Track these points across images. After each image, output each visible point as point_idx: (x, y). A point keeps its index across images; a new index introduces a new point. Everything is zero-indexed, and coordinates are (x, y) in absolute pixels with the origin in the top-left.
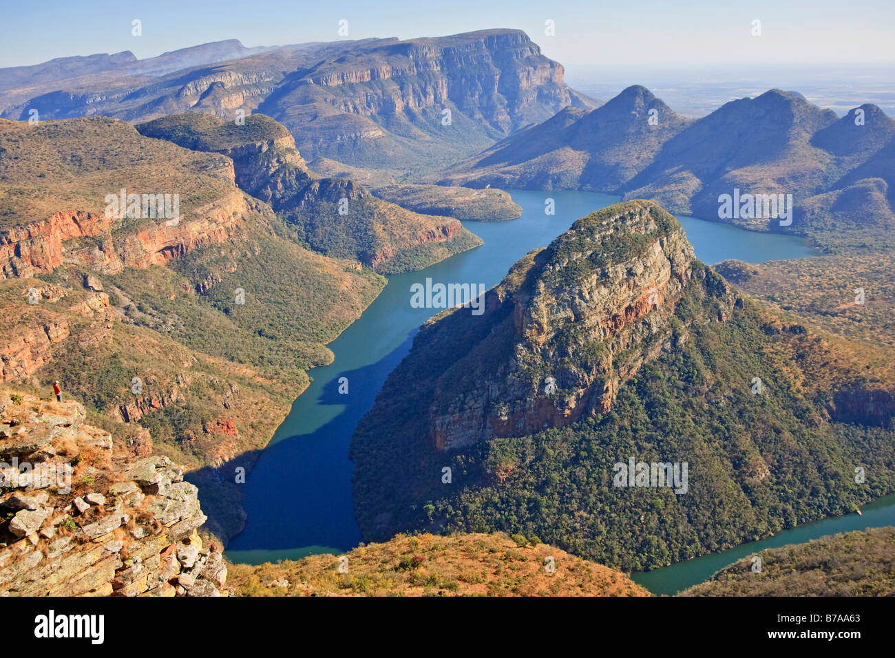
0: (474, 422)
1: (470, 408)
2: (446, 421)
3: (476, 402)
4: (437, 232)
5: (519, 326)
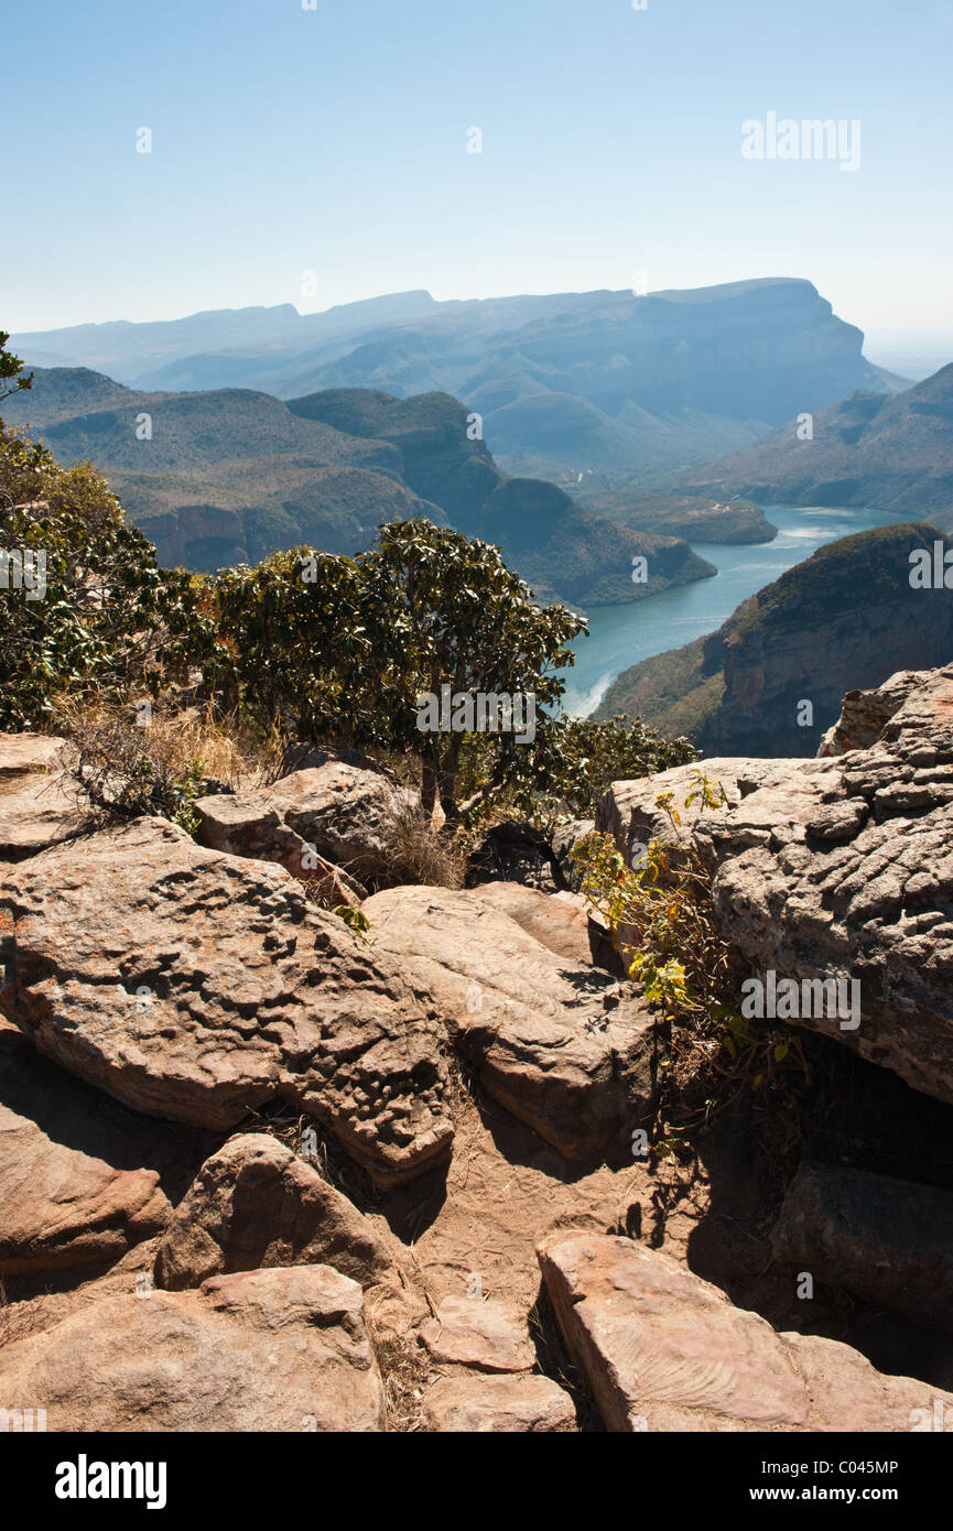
4: (657, 556)
5: (728, 681)
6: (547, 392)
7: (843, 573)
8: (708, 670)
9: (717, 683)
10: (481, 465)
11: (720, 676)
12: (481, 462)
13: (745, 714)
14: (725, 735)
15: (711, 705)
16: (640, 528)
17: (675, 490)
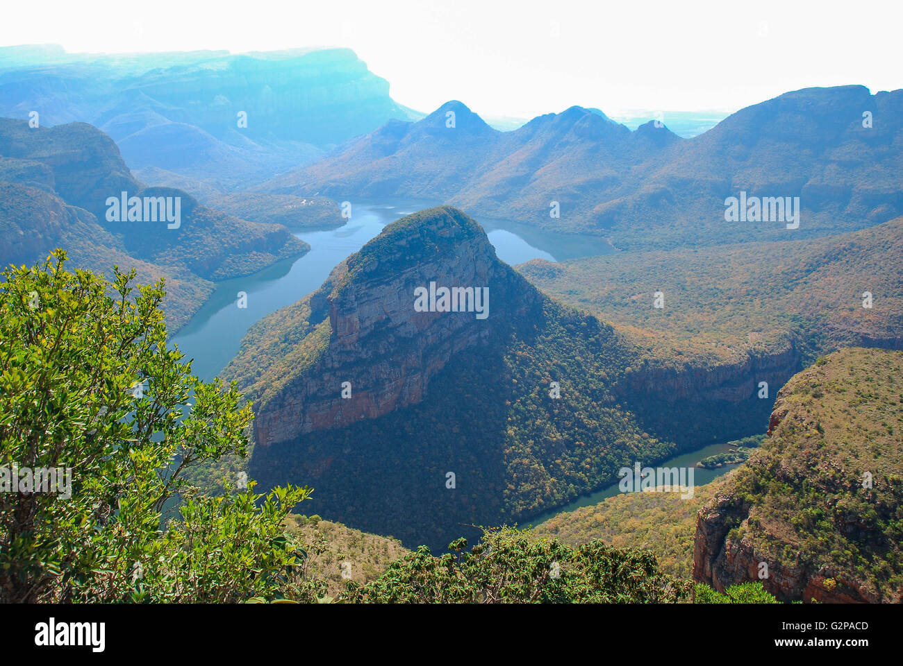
0: (295, 417)
1: (290, 404)
2: (268, 418)
3: (295, 398)
4: (265, 239)
5: (334, 325)
6: (169, 122)
7: (403, 243)
8: (316, 318)
9: (324, 327)
10: (121, 178)
11: (327, 321)
12: (122, 175)
13: (349, 348)
14: (336, 365)
15: (322, 345)
16: (251, 219)
17: (273, 191)
